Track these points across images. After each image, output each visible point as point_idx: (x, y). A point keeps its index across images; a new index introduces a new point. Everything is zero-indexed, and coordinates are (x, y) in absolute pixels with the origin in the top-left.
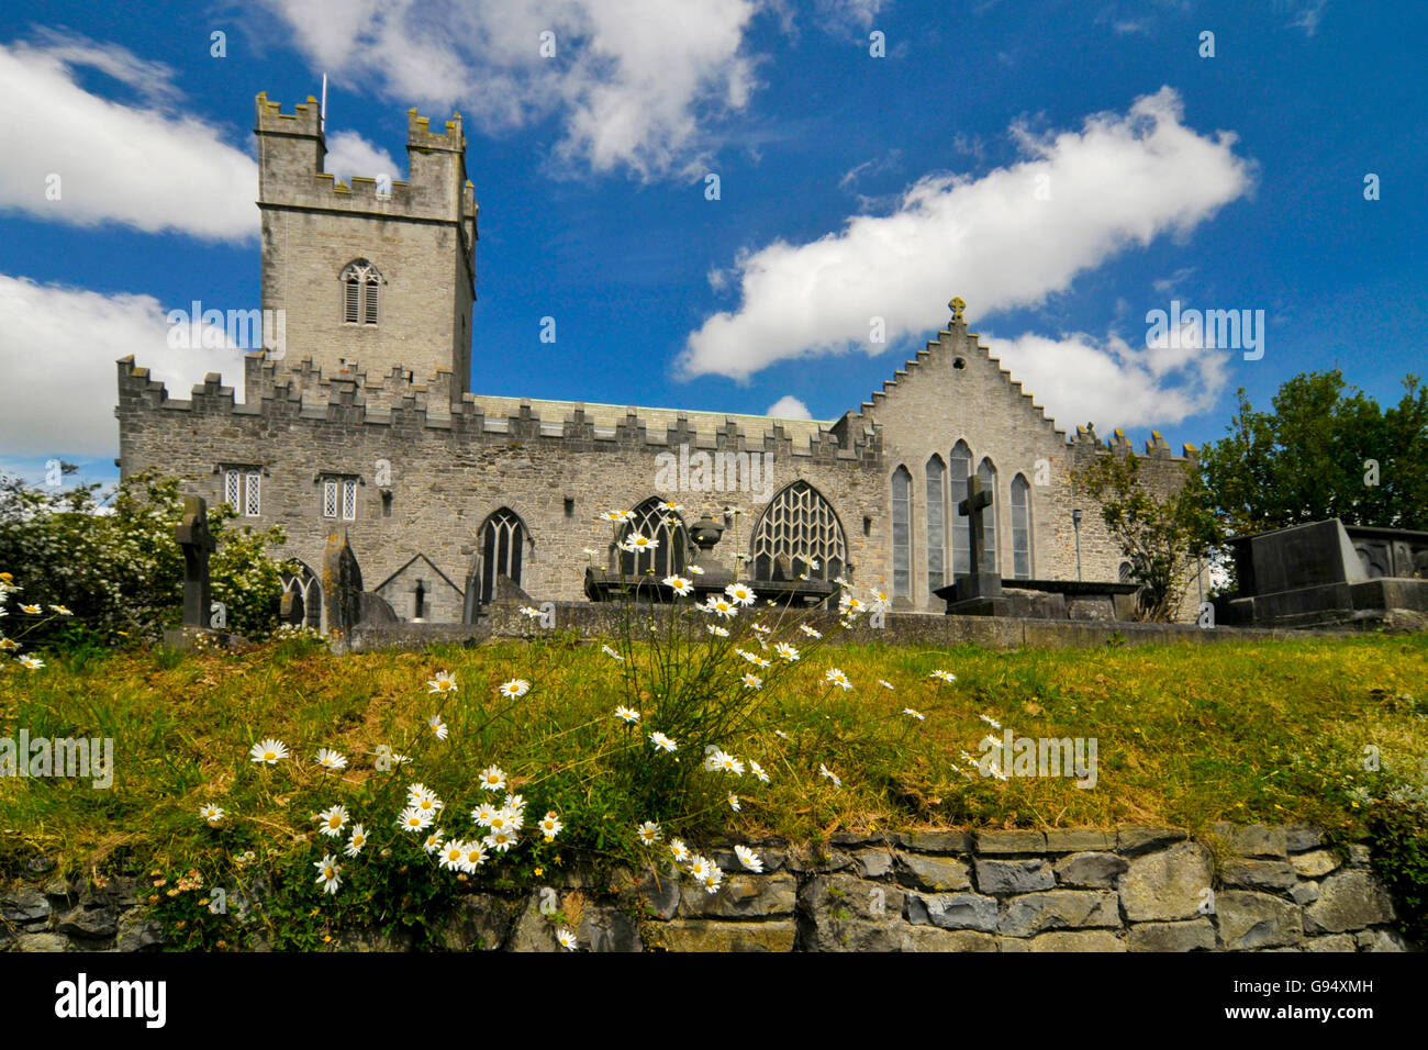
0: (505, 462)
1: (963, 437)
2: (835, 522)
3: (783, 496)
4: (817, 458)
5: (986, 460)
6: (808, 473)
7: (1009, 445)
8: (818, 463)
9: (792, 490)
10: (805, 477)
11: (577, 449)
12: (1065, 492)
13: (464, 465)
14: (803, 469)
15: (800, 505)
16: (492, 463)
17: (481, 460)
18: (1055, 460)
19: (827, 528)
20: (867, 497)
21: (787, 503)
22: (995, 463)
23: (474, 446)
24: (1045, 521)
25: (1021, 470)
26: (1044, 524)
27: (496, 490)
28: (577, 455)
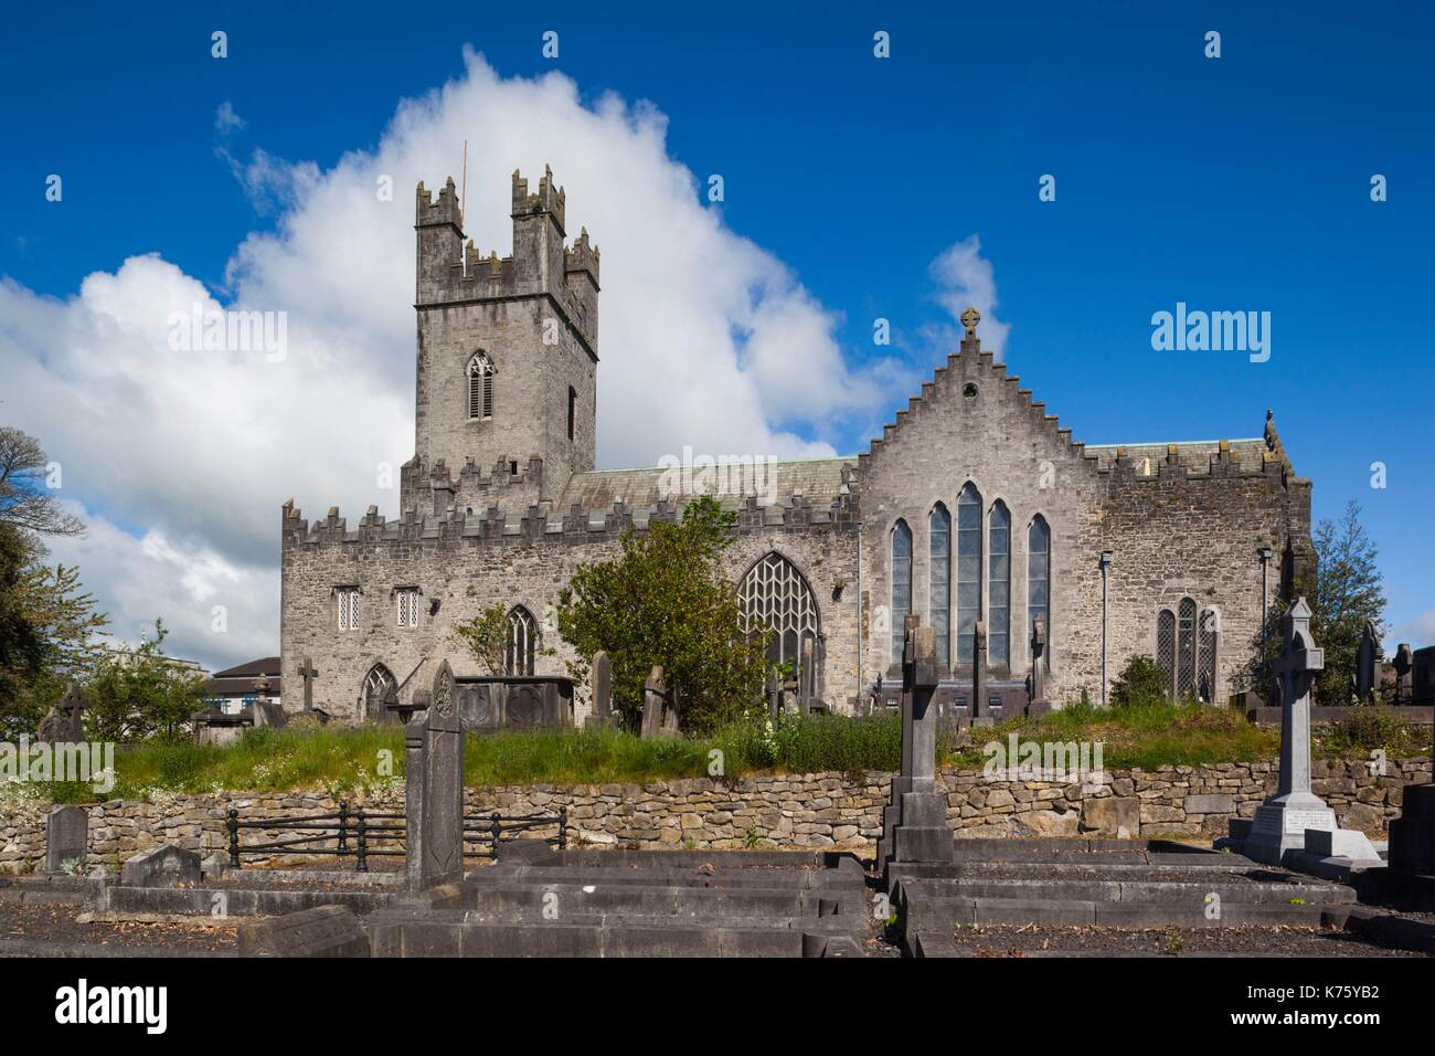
0: (520, 562)
1: (971, 478)
2: (808, 593)
3: (756, 569)
4: (789, 526)
5: (999, 502)
6: (780, 542)
7: (1026, 482)
8: (790, 531)
9: (766, 563)
10: (777, 547)
11: (574, 542)
12: (1094, 531)
13: (490, 569)
14: (778, 539)
15: (774, 578)
16: (510, 564)
17: (503, 562)
18: (1083, 494)
19: (800, 599)
20: (841, 563)
21: (761, 577)
22: (1008, 505)
23: (497, 550)
24: (1066, 567)
25: (1040, 510)
26: (1064, 572)
27: (514, 590)
28: (574, 548)
